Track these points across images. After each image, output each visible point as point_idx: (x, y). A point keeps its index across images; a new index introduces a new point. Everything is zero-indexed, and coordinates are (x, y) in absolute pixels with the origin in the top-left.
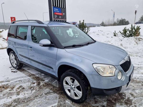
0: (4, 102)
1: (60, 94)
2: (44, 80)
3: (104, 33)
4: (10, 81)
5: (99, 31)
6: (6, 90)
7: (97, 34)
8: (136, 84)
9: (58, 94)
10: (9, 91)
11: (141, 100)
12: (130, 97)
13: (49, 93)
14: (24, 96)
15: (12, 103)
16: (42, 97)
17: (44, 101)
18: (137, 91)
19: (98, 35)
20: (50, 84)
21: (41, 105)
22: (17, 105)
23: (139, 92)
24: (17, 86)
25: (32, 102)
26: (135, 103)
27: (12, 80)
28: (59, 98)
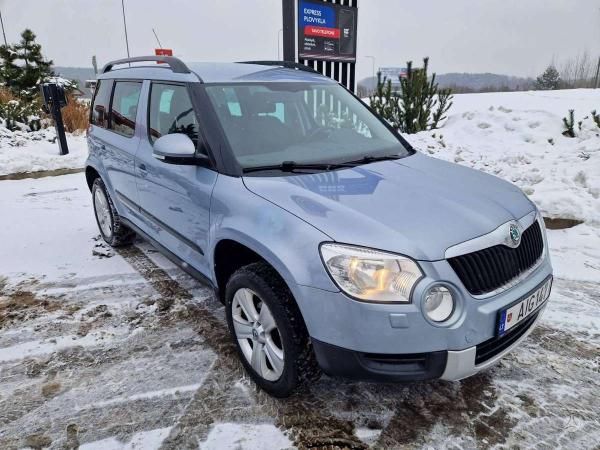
0: (28, 354)
1: (226, 355)
2: (191, 297)
3: (515, 120)
4: (74, 286)
5: (491, 109)
6: (48, 314)
7: (480, 126)
8: (574, 360)
9: (218, 353)
10: (58, 318)
11: (560, 431)
12: (510, 409)
13: (188, 344)
14: (100, 342)
15: (52, 359)
16: (158, 355)
17: (160, 368)
18: (560, 391)
19: (487, 126)
20: (206, 313)
21: (139, 382)
22: (62, 368)
23: (565, 396)
24: (90, 307)
25: (115, 367)
26: (524, 438)
27: (85, 282)
28: (216, 368)
